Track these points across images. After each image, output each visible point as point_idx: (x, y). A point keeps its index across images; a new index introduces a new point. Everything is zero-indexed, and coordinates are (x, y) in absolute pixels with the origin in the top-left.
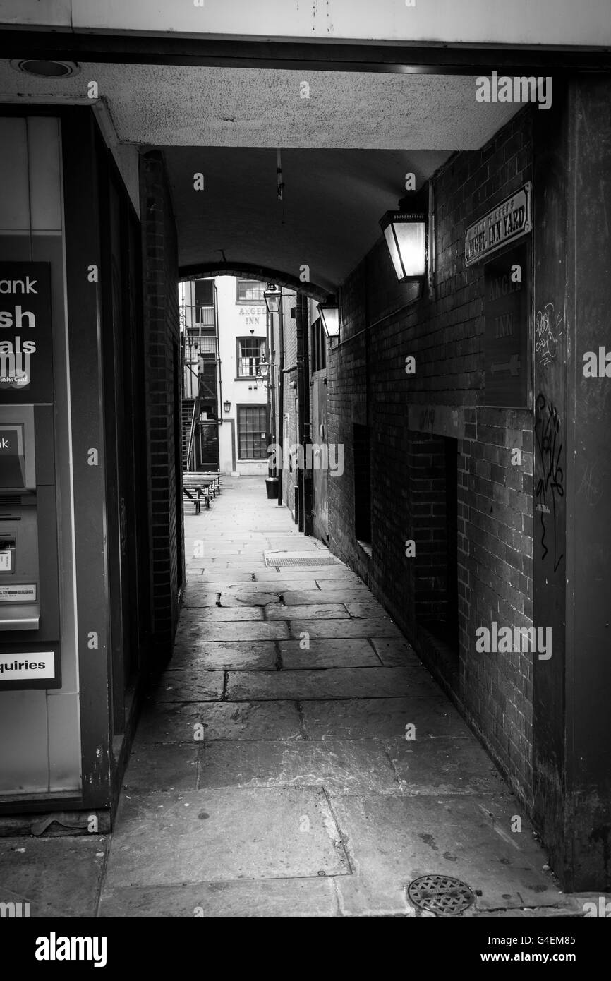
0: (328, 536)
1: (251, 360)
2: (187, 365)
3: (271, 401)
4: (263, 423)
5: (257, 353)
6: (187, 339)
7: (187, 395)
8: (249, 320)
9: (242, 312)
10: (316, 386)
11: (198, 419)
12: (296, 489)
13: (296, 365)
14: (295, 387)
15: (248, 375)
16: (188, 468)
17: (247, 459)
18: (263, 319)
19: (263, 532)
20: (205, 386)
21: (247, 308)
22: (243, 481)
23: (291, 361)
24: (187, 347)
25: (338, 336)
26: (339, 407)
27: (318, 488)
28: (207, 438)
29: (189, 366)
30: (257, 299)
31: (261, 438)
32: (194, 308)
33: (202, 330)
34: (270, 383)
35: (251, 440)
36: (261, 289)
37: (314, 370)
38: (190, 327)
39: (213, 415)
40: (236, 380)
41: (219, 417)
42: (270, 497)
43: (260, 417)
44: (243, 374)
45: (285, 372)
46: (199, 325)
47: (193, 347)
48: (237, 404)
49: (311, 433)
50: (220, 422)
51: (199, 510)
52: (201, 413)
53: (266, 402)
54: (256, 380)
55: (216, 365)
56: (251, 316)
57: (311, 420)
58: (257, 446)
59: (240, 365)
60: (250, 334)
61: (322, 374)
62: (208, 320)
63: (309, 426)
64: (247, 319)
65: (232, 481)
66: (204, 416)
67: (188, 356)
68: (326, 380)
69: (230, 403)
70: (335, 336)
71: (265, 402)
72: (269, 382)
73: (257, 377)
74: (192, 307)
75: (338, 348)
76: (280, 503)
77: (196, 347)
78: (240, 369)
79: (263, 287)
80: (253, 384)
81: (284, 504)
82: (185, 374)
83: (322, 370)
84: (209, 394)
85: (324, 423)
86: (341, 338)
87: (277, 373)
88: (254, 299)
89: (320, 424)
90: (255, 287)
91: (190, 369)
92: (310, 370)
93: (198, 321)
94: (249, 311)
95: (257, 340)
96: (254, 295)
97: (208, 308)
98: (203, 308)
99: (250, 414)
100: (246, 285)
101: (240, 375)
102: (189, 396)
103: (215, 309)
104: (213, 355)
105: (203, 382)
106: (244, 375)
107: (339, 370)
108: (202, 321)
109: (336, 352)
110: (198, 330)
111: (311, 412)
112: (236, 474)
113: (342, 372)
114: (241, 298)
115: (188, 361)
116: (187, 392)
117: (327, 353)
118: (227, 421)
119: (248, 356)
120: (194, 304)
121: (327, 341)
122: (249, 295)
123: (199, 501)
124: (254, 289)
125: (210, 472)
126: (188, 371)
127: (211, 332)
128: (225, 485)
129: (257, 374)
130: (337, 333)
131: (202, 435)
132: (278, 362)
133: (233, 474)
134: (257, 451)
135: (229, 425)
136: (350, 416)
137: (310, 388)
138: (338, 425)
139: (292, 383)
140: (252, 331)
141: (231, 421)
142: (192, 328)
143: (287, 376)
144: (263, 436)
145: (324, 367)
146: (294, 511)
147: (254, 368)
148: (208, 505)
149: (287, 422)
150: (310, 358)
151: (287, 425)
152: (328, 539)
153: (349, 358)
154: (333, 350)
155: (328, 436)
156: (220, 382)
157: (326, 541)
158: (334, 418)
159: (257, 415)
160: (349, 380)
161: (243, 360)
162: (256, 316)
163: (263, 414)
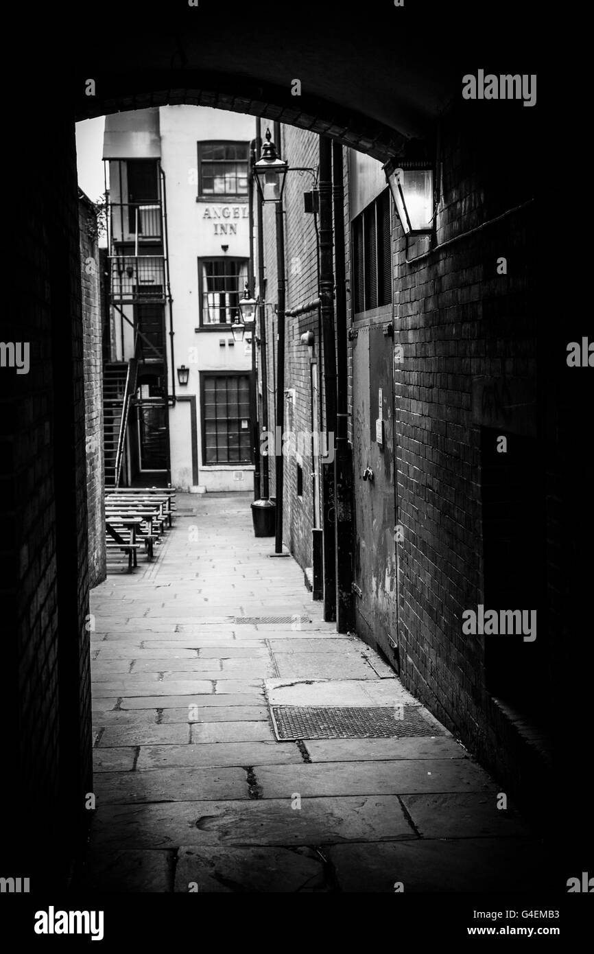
0: (396, 651)
1: (222, 298)
2: (115, 306)
3: (259, 366)
4: (245, 403)
5: (233, 285)
6: (115, 261)
7: (116, 356)
8: (219, 228)
9: (207, 216)
10: (364, 340)
11: (134, 397)
12: (317, 535)
13: (317, 300)
14: (311, 342)
15: (218, 322)
16: (117, 481)
17: (217, 464)
18: (243, 226)
19: (256, 621)
20: (145, 339)
21: (215, 208)
22: (212, 501)
23: (303, 293)
24: (115, 275)
25: (431, 232)
26: (431, 387)
27: (369, 544)
28: (150, 427)
29: (119, 306)
30: (233, 191)
31: (240, 429)
32: (126, 208)
33: (139, 246)
34: (257, 335)
35: (223, 432)
36: (240, 175)
37: (357, 309)
38: (120, 240)
39: (159, 389)
40: (197, 331)
41: (170, 393)
42: (259, 534)
43: (239, 393)
44: (209, 321)
45: (289, 315)
46: (135, 238)
47: (125, 275)
48: (201, 372)
49: (350, 433)
50: (171, 402)
51: (135, 563)
52: (139, 385)
53: (250, 368)
54: (232, 330)
55: (163, 305)
56: (223, 221)
57: (350, 406)
58: (234, 443)
59: (206, 306)
60: (221, 253)
61: (380, 315)
62: (149, 229)
63: (345, 419)
64: (216, 226)
65: (193, 503)
66: (145, 392)
67: (116, 290)
68: (391, 329)
69: (188, 370)
70: (423, 232)
71: (248, 367)
72: (254, 334)
73: (235, 326)
74: (122, 205)
75: (432, 258)
76: (279, 548)
77: (130, 275)
78: (205, 311)
79: (242, 171)
80: (227, 337)
81: (285, 549)
82: (111, 321)
83: (378, 310)
84: (152, 355)
85: (385, 416)
86: (440, 234)
87: (272, 318)
88: (228, 191)
89: (374, 417)
90: (230, 171)
91: (121, 312)
92: (349, 310)
93: (132, 231)
94: (219, 213)
95: (233, 264)
96: (227, 185)
97: (150, 207)
98: (142, 208)
99: (222, 389)
100: (213, 168)
101: (206, 323)
102: (119, 358)
103: (161, 209)
104: (159, 288)
105: (143, 335)
106: (212, 323)
107: (430, 306)
108: (140, 231)
109: (423, 271)
110: (132, 245)
111: (349, 392)
112: (199, 489)
113: (441, 309)
114: (206, 191)
115: (117, 298)
116: (115, 351)
117: (396, 272)
118: (183, 399)
119: (217, 289)
120: (125, 201)
121: (395, 246)
122: (219, 186)
123: (135, 549)
124: (227, 175)
125: (154, 489)
126: (117, 315)
127: (155, 249)
128: (180, 510)
129: (233, 320)
130: (430, 226)
131: (142, 422)
132: (272, 297)
133: (194, 489)
134: (234, 450)
135: (187, 406)
136: (469, 409)
137: (349, 343)
138: (427, 424)
139: (306, 336)
140: (225, 248)
141: (191, 399)
142: (123, 242)
143: (293, 324)
144: (245, 425)
145: (384, 299)
146: (310, 572)
147: (227, 311)
148: (150, 550)
149: (291, 404)
150: (348, 286)
151: (291, 410)
152: (397, 657)
153: (465, 276)
154: (414, 265)
155: (395, 445)
156: (172, 334)
157: (392, 658)
158: (415, 410)
159: (233, 389)
160: (467, 326)
161: (210, 296)
162: (231, 221)
163: (244, 388)
